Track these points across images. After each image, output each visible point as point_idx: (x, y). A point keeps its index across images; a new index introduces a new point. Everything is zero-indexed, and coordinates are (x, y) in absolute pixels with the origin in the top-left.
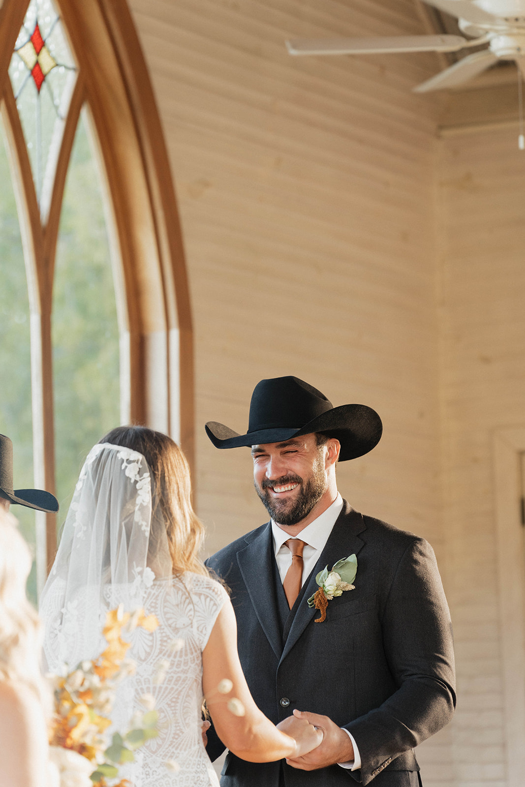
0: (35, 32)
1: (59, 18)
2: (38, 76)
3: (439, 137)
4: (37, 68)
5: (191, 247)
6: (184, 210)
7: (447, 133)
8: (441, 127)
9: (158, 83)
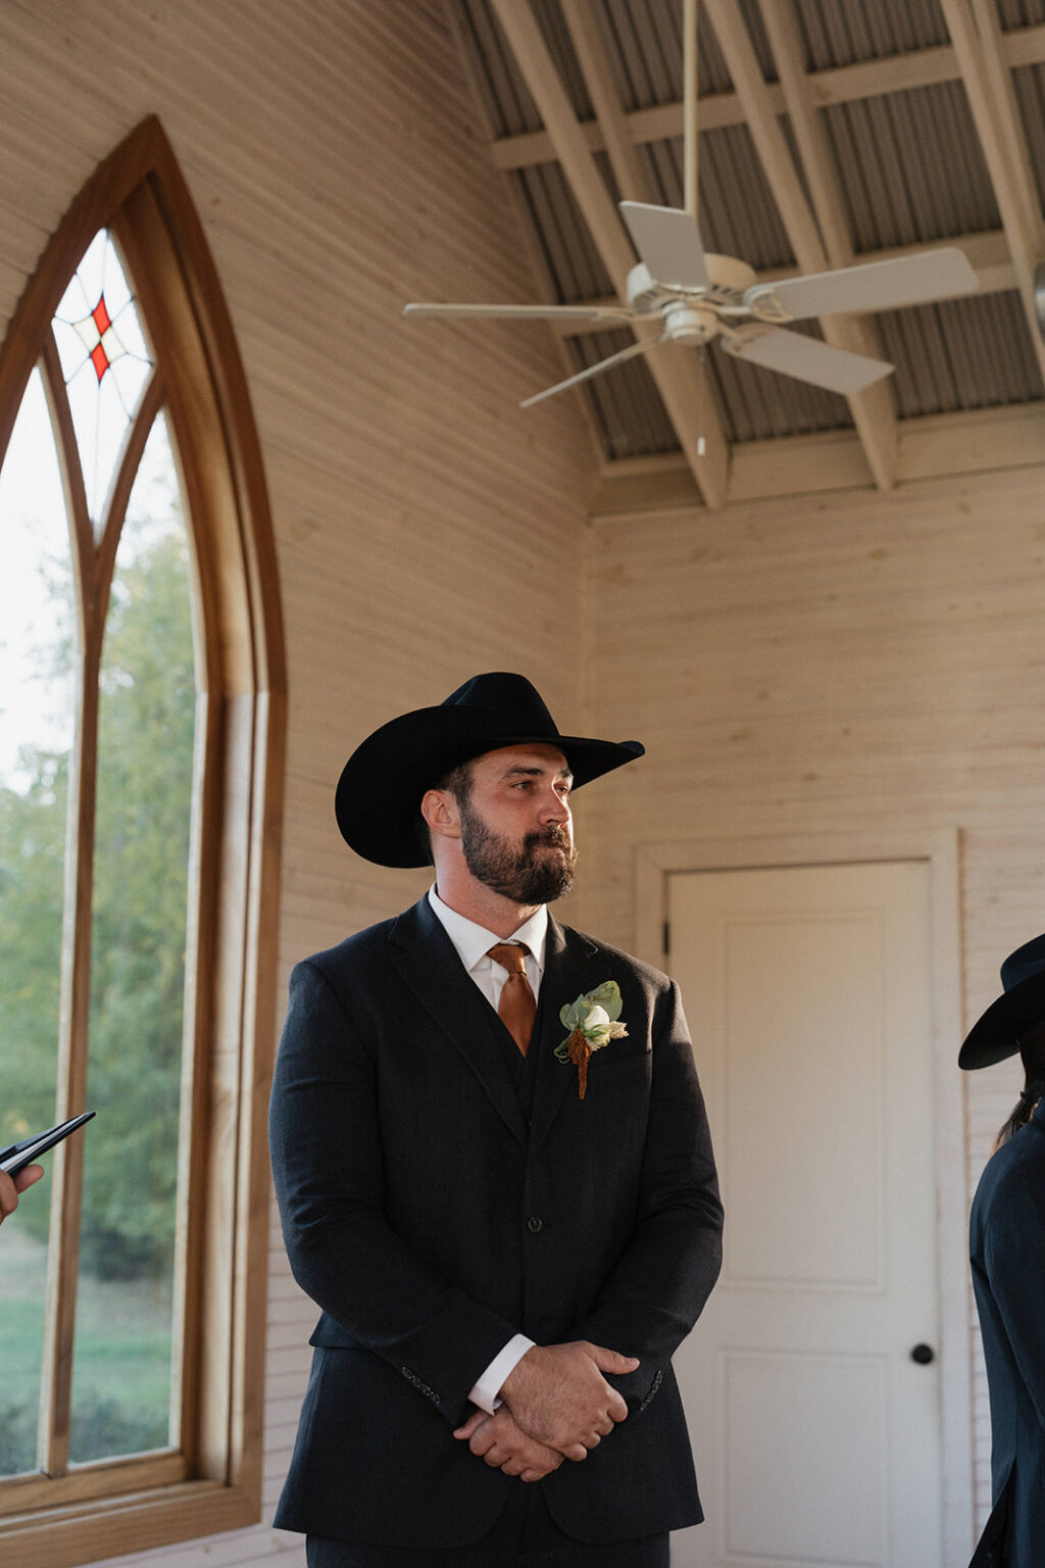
0: (98, 305)
1: (133, 298)
2: (100, 360)
3: (589, 524)
4: (99, 349)
5: (289, 597)
6: (283, 552)
7: (599, 521)
8: (592, 515)
9: (258, 395)
